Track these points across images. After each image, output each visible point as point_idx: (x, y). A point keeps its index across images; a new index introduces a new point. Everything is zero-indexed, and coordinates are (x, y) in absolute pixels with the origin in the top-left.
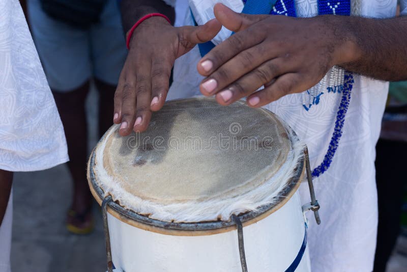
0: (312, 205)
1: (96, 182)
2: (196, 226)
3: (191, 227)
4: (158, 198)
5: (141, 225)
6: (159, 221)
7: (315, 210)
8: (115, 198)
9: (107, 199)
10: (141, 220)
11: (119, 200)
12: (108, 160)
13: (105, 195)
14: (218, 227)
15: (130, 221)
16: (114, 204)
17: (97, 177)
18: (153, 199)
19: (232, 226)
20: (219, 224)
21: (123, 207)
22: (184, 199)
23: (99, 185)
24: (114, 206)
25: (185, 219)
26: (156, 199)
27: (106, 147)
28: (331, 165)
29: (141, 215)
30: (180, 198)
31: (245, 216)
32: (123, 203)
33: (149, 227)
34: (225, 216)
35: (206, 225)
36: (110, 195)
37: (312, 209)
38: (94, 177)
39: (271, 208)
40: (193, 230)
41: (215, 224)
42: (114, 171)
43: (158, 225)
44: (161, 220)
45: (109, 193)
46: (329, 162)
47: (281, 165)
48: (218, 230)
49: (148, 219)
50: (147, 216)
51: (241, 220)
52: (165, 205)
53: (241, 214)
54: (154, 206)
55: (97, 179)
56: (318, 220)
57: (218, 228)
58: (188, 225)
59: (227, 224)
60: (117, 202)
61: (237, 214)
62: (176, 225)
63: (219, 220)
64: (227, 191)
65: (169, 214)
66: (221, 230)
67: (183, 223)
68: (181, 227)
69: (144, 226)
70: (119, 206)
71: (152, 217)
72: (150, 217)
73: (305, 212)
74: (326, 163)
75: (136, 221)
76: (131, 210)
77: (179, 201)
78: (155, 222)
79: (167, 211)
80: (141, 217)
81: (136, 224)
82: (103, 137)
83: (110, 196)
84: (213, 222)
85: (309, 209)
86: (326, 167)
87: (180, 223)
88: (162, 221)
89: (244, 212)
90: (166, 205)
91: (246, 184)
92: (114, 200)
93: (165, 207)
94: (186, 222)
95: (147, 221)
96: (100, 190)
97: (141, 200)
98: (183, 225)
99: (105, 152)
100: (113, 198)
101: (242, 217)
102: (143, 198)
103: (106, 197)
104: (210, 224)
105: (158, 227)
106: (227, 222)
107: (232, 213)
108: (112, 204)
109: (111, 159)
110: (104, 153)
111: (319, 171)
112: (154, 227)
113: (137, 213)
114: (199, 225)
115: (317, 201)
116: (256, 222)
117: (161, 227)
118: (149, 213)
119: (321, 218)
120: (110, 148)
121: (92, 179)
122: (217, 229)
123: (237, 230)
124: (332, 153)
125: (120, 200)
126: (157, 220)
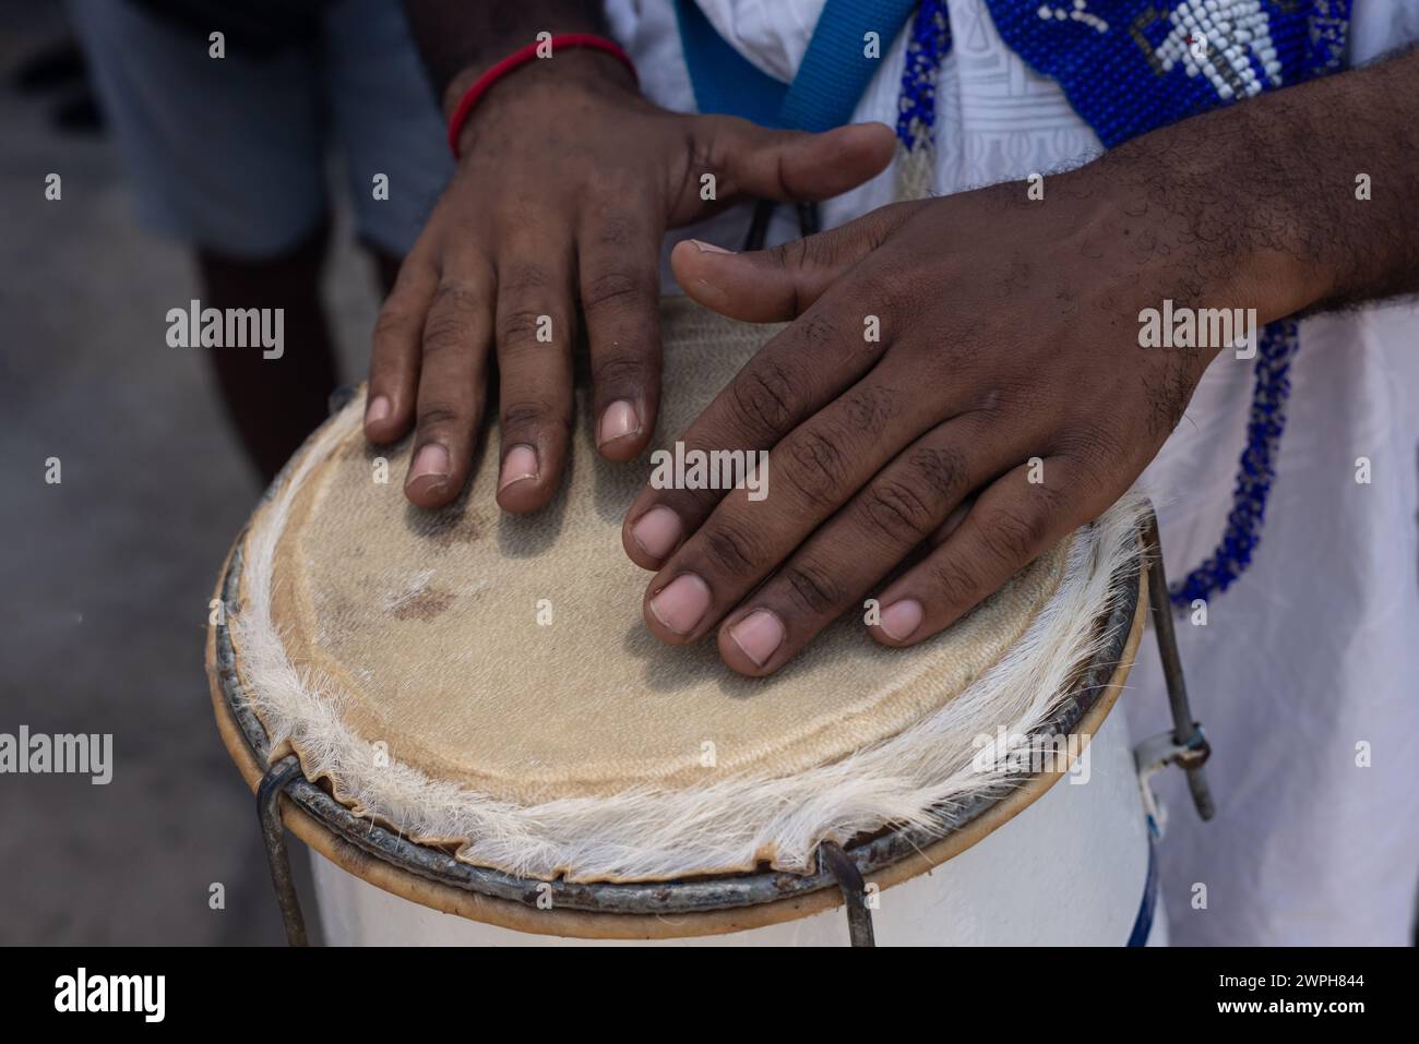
0: (1176, 742)
1: (238, 689)
2: (664, 898)
3: (643, 900)
4: (494, 773)
5: (424, 889)
6: (502, 874)
7: (1191, 767)
8: (314, 765)
9: (277, 772)
10: (423, 867)
11: (331, 773)
12: (291, 592)
13: (273, 751)
14: (760, 899)
15: (378, 872)
16: (310, 793)
17: (242, 670)
18: (473, 774)
19: (823, 890)
20: (764, 886)
21: (349, 807)
22: (610, 774)
23: (251, 704)
24: (311, 804)
25: (616, 864)
26: (486, 777)
27: (287, 528)
28: (1255, 554)
29: (421, 845)
30: (591, 770)
31: (882, 844)
32: (345, 790)
33: (456, 899)
34: (790, 850)
35: (704, 890)
36: (294, 753)
37: (1177, 759)
38: (230, 666)
39: (996, 804)
40: (651, 915)
41: (744, 887)
42: (314, 640)
43: (495, 891)
44: (509, 870)
45: (288, 743)
46: (1244, 544)
47: (1039, 607)
48: (759, 912)
49: (452, 864)
50: (451, 849)
51: (860, 865)
52: (524, 804)
53: (863, 839)
54: (477, 809)
55: (243, 676)
56: (1202, 804)
57: (762, 904)
58: (626, 892)
59: (797, 885)
60: (323, 784)
61: (843, 838)
62: (574, 892)
63: (763, 867)
64: (796, 733)
65: (543, 845)
66: (772, 911)
67: (605, 883)
68: (596, 902)
69: (438, 895)
70: (330, 803)
71: (468, 856)
72: (460, 857)
73: (1145, 777)
74: (1237, 548)
75: (402, 870)
76: (380, 824)
77: (586, 787)
78: (484, 877)
79: (535, 831)
80: (424, 857)
81: (405, 883)
82: (279, 482)
83: (291, 760)
84: (739, 876)
85: (1166, 763)
86: (1234, 566)
87: (590, 884)
88: (512, 876)
89: (873, 830)
90: (532, 805)
91: (884, 703)
92: (311, 776)
93: (527, 812)
94: (619, 879)
95: (448, 874)
96: (255, 726)
97: (425, 780)
98: (605, 893)
99: (284, 550)
100: (305, 768)
101: (866, 852)
102: (433, 772)
103: (278, 761)
104: (721, 888)
105: (495, 897)
106: (798, 876)
107: (822, 837)
108: (303, 791)
109: (305, 584)
110: (274, 560)
111: (1208, 581)
112: (478, 899)
113: (405, 837)
114: (675, 890)
115: (1196, 726)
116: (928, 868)
117: (512, 901)
118: (454, 840)
119: (1217, 795)
120: (304, 532)
121: (225, 675)
122: (755, 905)
123: (844, 909)
124: (1256, 506)
125: (333, 778)
126: (489, 869)
